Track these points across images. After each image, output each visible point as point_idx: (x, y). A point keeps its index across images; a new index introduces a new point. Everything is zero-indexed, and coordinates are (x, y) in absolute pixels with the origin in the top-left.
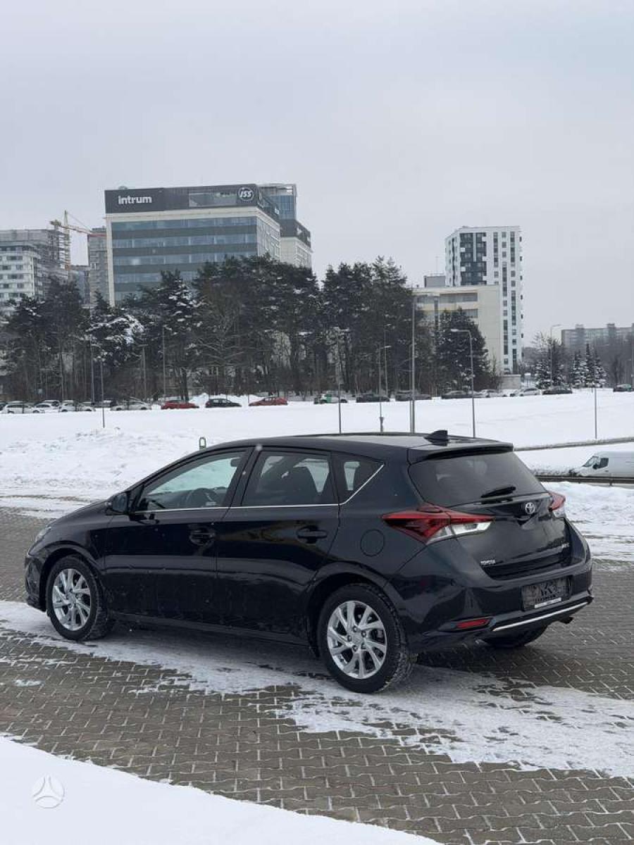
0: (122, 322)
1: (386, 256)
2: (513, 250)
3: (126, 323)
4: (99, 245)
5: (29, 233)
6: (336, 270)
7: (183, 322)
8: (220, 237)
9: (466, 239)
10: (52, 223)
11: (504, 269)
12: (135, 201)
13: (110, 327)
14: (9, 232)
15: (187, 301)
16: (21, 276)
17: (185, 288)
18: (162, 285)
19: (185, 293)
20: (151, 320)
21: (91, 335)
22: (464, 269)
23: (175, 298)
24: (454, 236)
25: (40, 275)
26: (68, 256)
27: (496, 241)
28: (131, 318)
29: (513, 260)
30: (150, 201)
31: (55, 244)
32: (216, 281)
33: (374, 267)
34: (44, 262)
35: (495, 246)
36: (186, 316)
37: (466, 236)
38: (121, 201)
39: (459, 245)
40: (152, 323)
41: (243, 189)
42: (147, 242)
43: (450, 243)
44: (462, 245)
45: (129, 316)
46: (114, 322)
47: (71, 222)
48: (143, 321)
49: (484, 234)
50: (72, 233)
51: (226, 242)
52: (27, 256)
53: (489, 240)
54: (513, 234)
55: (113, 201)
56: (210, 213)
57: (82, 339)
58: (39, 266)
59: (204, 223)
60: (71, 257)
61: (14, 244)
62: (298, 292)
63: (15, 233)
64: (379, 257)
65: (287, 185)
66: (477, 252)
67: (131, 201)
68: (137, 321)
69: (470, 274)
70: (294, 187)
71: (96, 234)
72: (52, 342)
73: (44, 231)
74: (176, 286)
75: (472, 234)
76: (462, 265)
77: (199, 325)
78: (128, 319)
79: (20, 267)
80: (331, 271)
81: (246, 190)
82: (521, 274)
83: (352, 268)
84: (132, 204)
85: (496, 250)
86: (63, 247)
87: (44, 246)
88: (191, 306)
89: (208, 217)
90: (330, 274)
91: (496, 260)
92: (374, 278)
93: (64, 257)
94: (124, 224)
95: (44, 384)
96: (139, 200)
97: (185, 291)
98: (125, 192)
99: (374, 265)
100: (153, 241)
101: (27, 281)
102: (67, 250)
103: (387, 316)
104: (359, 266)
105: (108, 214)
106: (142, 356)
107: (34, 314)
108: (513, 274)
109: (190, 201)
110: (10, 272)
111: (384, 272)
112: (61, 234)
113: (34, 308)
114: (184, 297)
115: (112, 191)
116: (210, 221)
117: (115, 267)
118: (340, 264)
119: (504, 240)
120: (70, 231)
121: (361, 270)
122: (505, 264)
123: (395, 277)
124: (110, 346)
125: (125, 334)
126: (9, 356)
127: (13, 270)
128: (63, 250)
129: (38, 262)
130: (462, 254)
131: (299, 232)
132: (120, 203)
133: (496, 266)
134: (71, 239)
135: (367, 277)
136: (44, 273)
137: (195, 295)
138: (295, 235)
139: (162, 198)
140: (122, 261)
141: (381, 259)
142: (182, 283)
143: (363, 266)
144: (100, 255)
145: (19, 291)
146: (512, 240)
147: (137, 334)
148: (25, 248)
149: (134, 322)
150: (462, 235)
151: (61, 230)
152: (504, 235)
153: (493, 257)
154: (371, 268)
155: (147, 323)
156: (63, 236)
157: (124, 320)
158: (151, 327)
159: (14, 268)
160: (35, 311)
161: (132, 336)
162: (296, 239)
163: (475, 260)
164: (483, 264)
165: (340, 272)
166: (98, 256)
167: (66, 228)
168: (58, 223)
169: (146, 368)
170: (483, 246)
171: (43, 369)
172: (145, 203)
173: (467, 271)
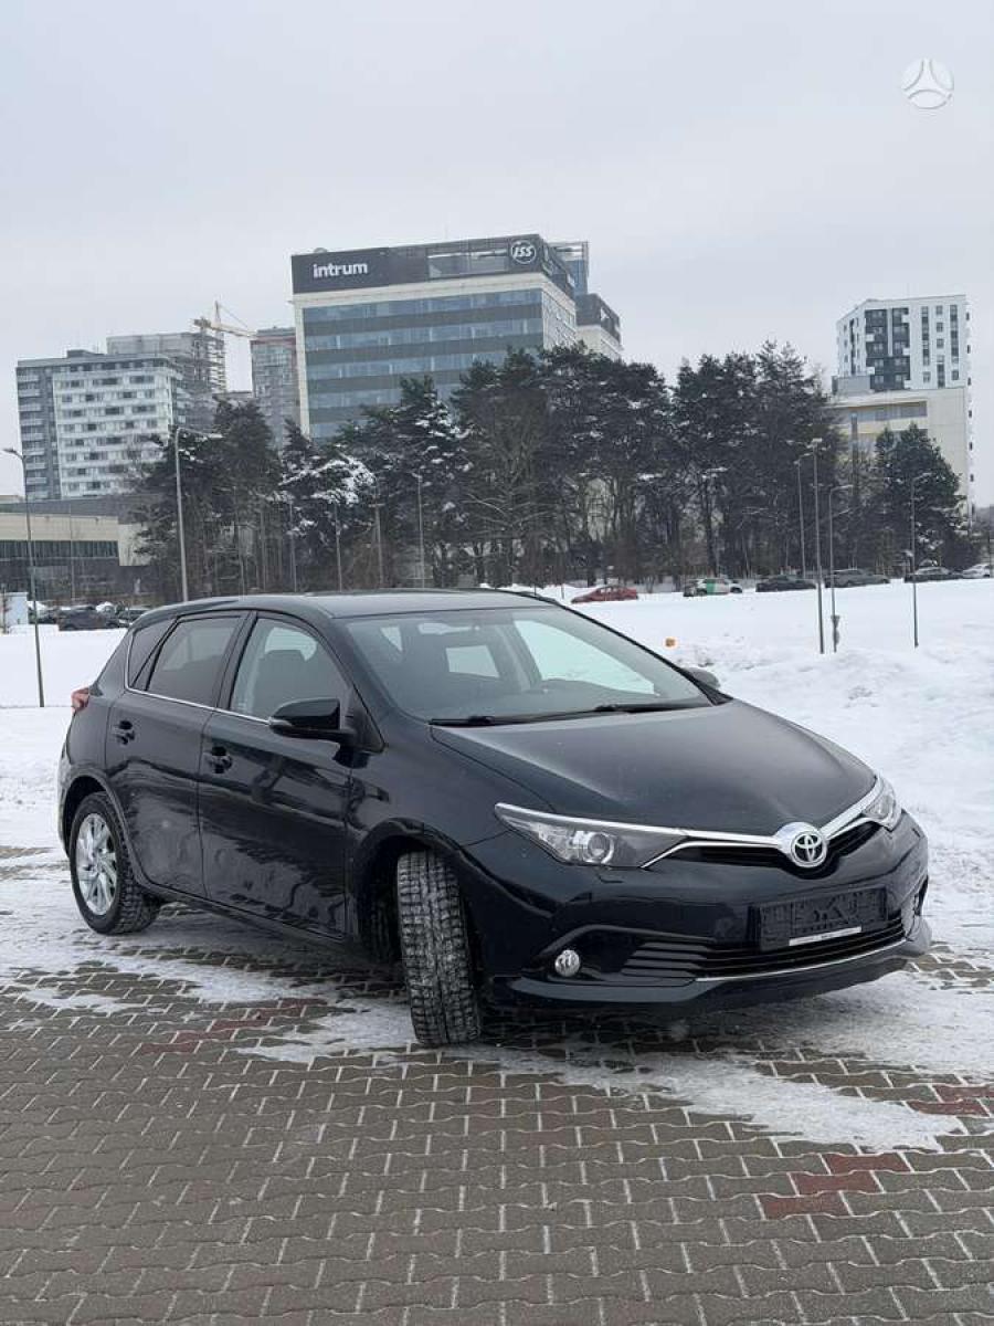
0: (339, 467)
1: (779, 341)
2: (954, 335)
3: (345, 469)
4: (269, 357)
5: (162, 339)
6: (696, 368)
7: (441, 464)
8: (482, 326)
9: (875, 320)
10: (197, 322)
11: (941, 368)
12: (340, 271)
13: (318, 476)
14: (131, 340)
15: (445, 427)
16: (153, 408)
17: (442, 407)
18: (403, 403)
19: (442, 415)
20: (386, 462)
21: (285, 492)
22: (872, 370)
23: (425, 423)
24: (853, 317)
25: (181, 405)
26: (222, 375)
27: (925, 320)
28: (352, 461)
29: (955, 351)
30: (366, 271)
31: (202, 356)
32: (496, 391)
33: (759, 360)
34: (186, 385)
35: (924, 329)
36: (445, 454)
37: (874, 316)
38: (317, 272)
39: (863, 330)
40: (388, 467)
41: (519, 243)
42: (360, 339)
43: (845, 328)
44: (868, 330)
45: (349, 458)
46: (325, 468)
47: (227, 321)
48: (373, 464)
49: (906, 311)
50: (227, 338)
51: (490, 334)
52: (160, 375)
53: (913, 320)
54: (954, 308)
55: (306, 273)
56: (463, 287)
57: (270, 499)
58: (179, 390)
59: (454, 303)
60: (227, 376)
61: (141, 357)
62: (635, 405)
63: (140, 340)
64: (767, 342)
65: (574, 244)
66: (894, 342)
67: (334, 271)
68: (361, 465)
69: (882, 378)
70: (585, 247)
71: (265, 339)
72: (222, 503)
73: (184, 335)
74: (427, 404)
75: (884, 311)
76: (869, 364)
77: (467, 468)
78: (347, 462)
79: (150, 394)
80: (685, 369)
81: (522, 245)
82: (969, 376)
83: (722, 362)
84: (335, 277)
85: (926, 337)
86: (215, 360)
87: (188, 361)
88: (453, 436)
89: (460, 293)
90: (685, 375)
91: (926, 353)
92: (759, 379)
93: (216, 377)
94: (323, 310)
95: (213, 575)
96: (347, 269)
97: (441, 411)
98: (323, 258)
99: (761, 357)
100: (372, 336)
101: (162, 415)
102: (221, 366)
103: (790, 442)
104: (734, 360)
105: (298, 295)
106: (376, 525)
107: (192, 458)
108: (955, 375)
109: (431, 268)
110: (136, 402)
111: (779, 369)
112: (212, 339)
113: (193, 449)
114: (441, 422)
115: (301, 256)
116: (465, 299)
117: (310, 382)
118: (700, 357)
119: (939, 319)
120: (226, 335)
121: (738, 364)
122: (941, 359)
123: (795, 377)
124: (318, 510)
125: (343, 487)
126: (154, 530)
127: (140, 399)
128: (215, 364)
129: (178, 385)
130: (868, 345)
131: (604, 316)
132: (316, 275)
133: (927, 363)
134: (227, 348)
135: (749, 377)
136: (188, 403)
137: (458, 419)
138: (597, 321)
139: (385, 265)
140: (322, 372)
141: (771, 347)
142: (435, 399)
143: (741, 359)
144: (271, 372)
145: (150, 431)
146: (954, 318)
147: (365, 487)
148: (158, 363)
149: (357, 467)
150: (868, 314)
151: (211, 333)
152: (939, 311)
153: (922, 348)
154: (754, 362)
155: (380, 468)
156: (214, 343)
157: (342, 463)
158: (387, 473)
159: (140, 396)
160: (192, 453)
161: (356, 493)
162: (598, 327)
163: (891, 354)
164: (905, 360)
165: (702, 371)
166: (267, 374)
167: (218, 330)
168: (205, 321)
169: (382, 543)
170: (903, 330)
171: (210, 551)
172: (357, 275)
173: (877, 373)
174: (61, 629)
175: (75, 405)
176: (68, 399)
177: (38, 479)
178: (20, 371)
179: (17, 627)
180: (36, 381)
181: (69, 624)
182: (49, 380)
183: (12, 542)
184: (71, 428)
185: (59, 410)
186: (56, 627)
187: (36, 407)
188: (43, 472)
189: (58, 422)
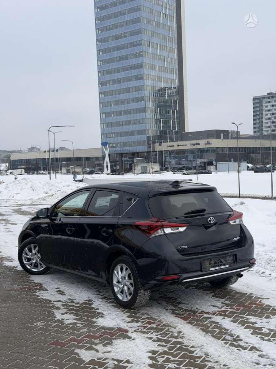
174: (254, 172)
175: (269, 108)
176: (267, 107)
177: (257, 129)
178: (254, 99)
179: (243, 171)
180: (258, 102)
181: (257, 171)
182: (262, 102)
183: (246, 147)
184: (267, 115)
185: (264, 110)
186: (253, 171)
187: (258, 109)
188: (259, 127)
189: (263, 113)
